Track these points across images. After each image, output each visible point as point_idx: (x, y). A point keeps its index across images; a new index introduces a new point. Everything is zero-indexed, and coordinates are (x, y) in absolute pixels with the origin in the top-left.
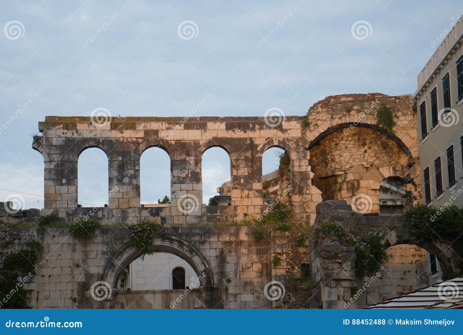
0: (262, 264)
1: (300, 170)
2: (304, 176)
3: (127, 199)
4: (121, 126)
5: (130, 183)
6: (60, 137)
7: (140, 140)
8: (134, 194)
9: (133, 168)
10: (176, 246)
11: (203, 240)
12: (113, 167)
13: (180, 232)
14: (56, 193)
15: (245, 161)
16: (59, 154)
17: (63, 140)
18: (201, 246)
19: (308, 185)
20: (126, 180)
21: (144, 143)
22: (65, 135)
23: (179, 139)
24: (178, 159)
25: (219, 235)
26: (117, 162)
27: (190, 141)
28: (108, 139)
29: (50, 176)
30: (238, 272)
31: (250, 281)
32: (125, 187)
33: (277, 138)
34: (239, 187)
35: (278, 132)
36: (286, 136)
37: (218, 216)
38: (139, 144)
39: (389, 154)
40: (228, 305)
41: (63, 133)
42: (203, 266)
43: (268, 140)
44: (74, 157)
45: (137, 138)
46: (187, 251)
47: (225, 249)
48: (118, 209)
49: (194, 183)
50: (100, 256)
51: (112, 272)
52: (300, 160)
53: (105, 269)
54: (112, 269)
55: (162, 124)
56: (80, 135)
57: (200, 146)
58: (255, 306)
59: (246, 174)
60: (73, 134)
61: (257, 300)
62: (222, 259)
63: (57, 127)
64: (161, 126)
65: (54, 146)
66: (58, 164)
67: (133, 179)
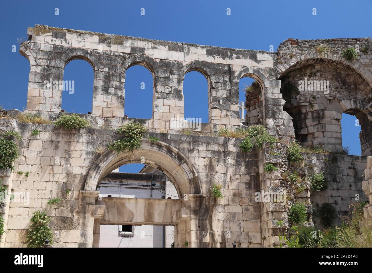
0: (251, 176)
1: (273, 97)
2: (276, 102)
3: (111, 109)
4: (109, 41)
5: (114, 95)
6: (48, 43)
7: (127, 55)
8: (118, 104)
9: (118, 80)
10: (165, 152)
11: (192, 148)
12: (99, 77)
13: (169, 138)
15: (223, 84)
16: (46, 59)
17: (51, 47)
18: (189, 154)
19: (280, 111)
20: (111, 91)
21: (131, 58)
22: (53, 43)
23: (163, 59)
24: (162, 76)
25: (208, 144)
26: (103, 73)
27: (173, 61)
28: (96, 50)
29: (34, 79)
30: (227, 183)
31: (239, 192)
32: (110, 97)
33: (252, 67)
34: (218, 107)
35: (253, 62)
36: (259, 65)
37: (199, 132)
38: (125, 59)
39: (348, 90)
40: (217, 216)
41: (52, 41)
42: (192, 174)
43: (244, 68)
44: (61, 64)
45: (124, 53)
46: (176, 158)
47: (214, 158)
48: (102, 117)
49: (176, 99)
50: (84, 156)
51: (96, 174)
52: (273, 87)
53: (89, 170)
54: (95, 172)
55: (148, 43)
56: (68, 44)
57: (182, 67)
58: (244, 219)
59: (225, 96)
60: (62, 42)
61: (246, 212)
62: (210, 168)
63: (46, 34)
64: (147, 45)
65: (42, 51)
66: (44, 69)
67: (118, 90)
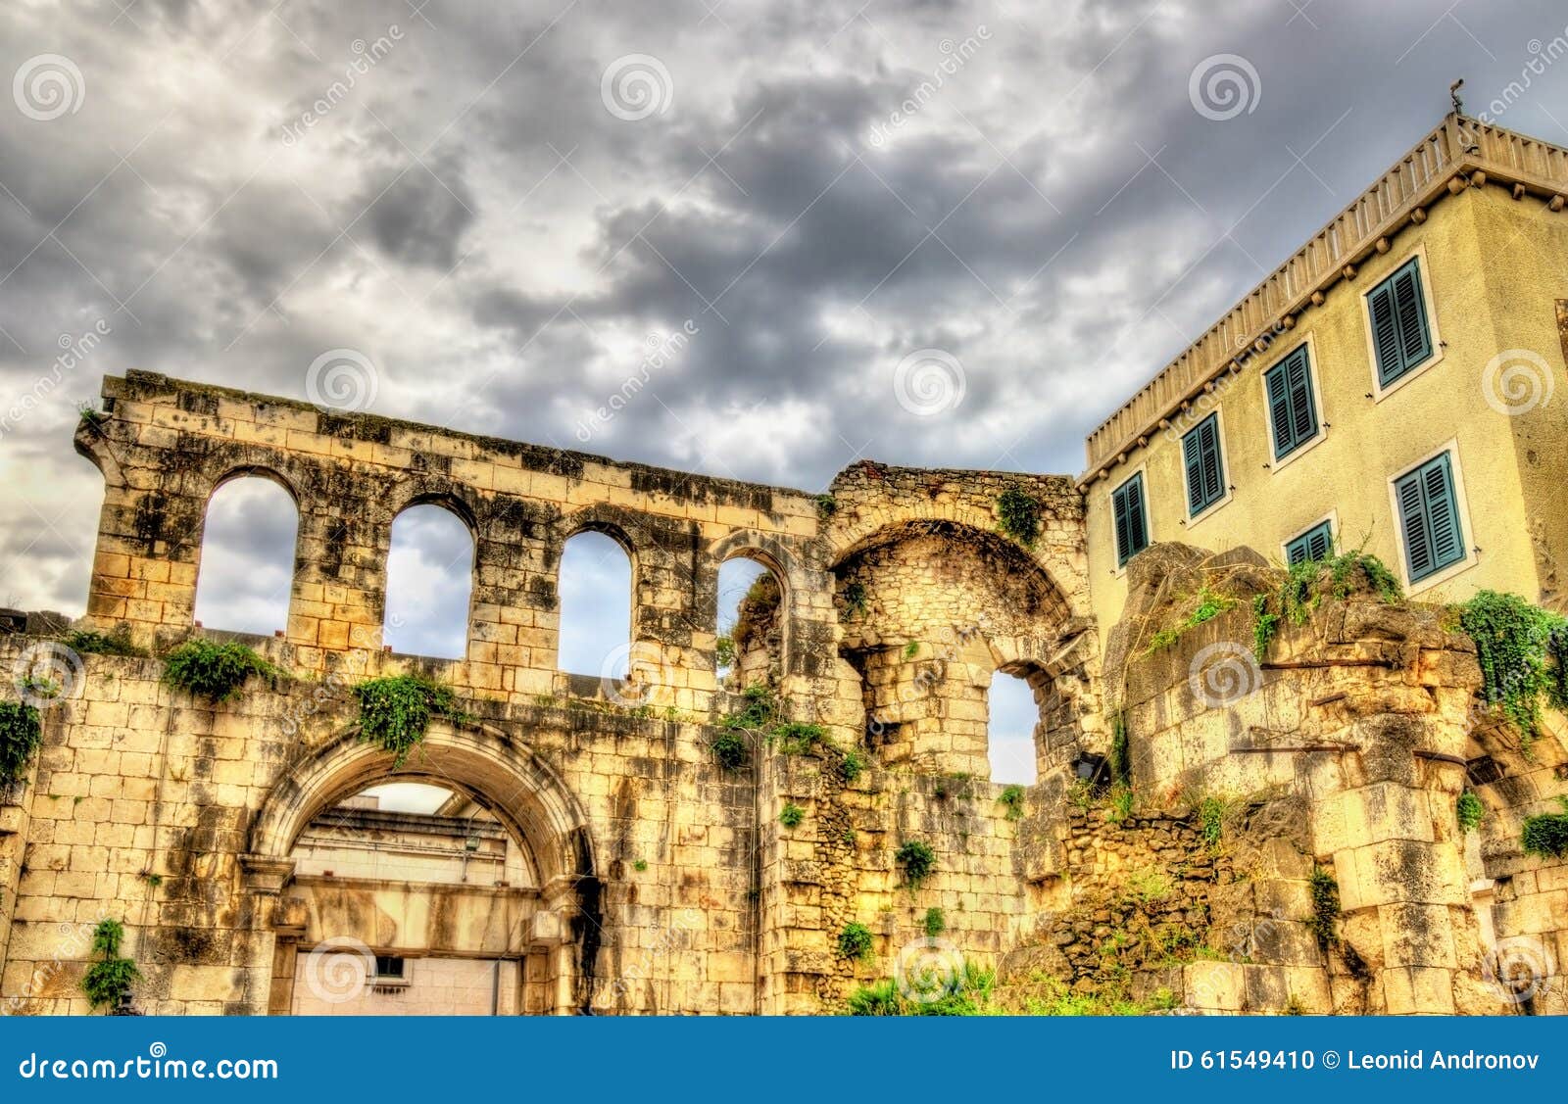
0: (736, 833)
1: (812, 617)
2: (820, 633)
3: (345, 626)
4: (348, 430)
5: (359, 583)
6: (163, 425)
7: (398, 474)
8: (364, 613)
9: (370, 542)
10: (495, 754)
11: (573, 746)
12: (312, 531)
13: (508, 716)
14: (129, 577)
15: (675, 573)
16: (154, 470)
17: (171, 436)
18: (566, 763)
19: (829, 656)
20: (348, 573)
21: (410, 483)
22: (180, 424)
23: (506, 491)
24: (500, 540)
25: (620, 736)
26: (326, 521)
27: (534, 500)
28: (308, 455)
29: (116, 527)
30: (669, 847)
31: (700, 873)
32: (342, 590)
33: (759, 532)
34: (657, 637)
35: (762, 516)
36: (779, 529)
37: (597, 703)
38: (394, 483)
39: (1011, 610)
40: (635, 939)
41: (176, 418)
42: (569, 819)
43: (736, 533)
44: (200, 486)
45: (389, 467)
46: (525, 772)
47: (636, 779)
48: (316, 647)
49: (537, 607)
50: (254, 754)
51: (289, 808)
52: (813, 592)
53: (268, 796)
54: (287, 801)
55: (463, 444)
56: (224, 431)
57: (560, 518)
58: (712, 945)
59: (678, 606)
60: (204, 425)
61: (717, 928)
62: (624, 809)
63: (158, 399)
64: (459, 449)
65: (142, 446)
66: (147, 498)
67: (367, 572)
